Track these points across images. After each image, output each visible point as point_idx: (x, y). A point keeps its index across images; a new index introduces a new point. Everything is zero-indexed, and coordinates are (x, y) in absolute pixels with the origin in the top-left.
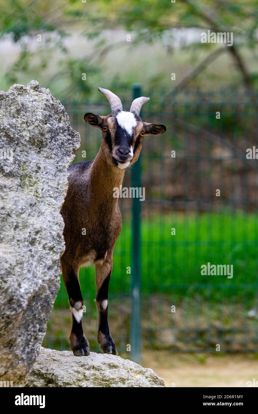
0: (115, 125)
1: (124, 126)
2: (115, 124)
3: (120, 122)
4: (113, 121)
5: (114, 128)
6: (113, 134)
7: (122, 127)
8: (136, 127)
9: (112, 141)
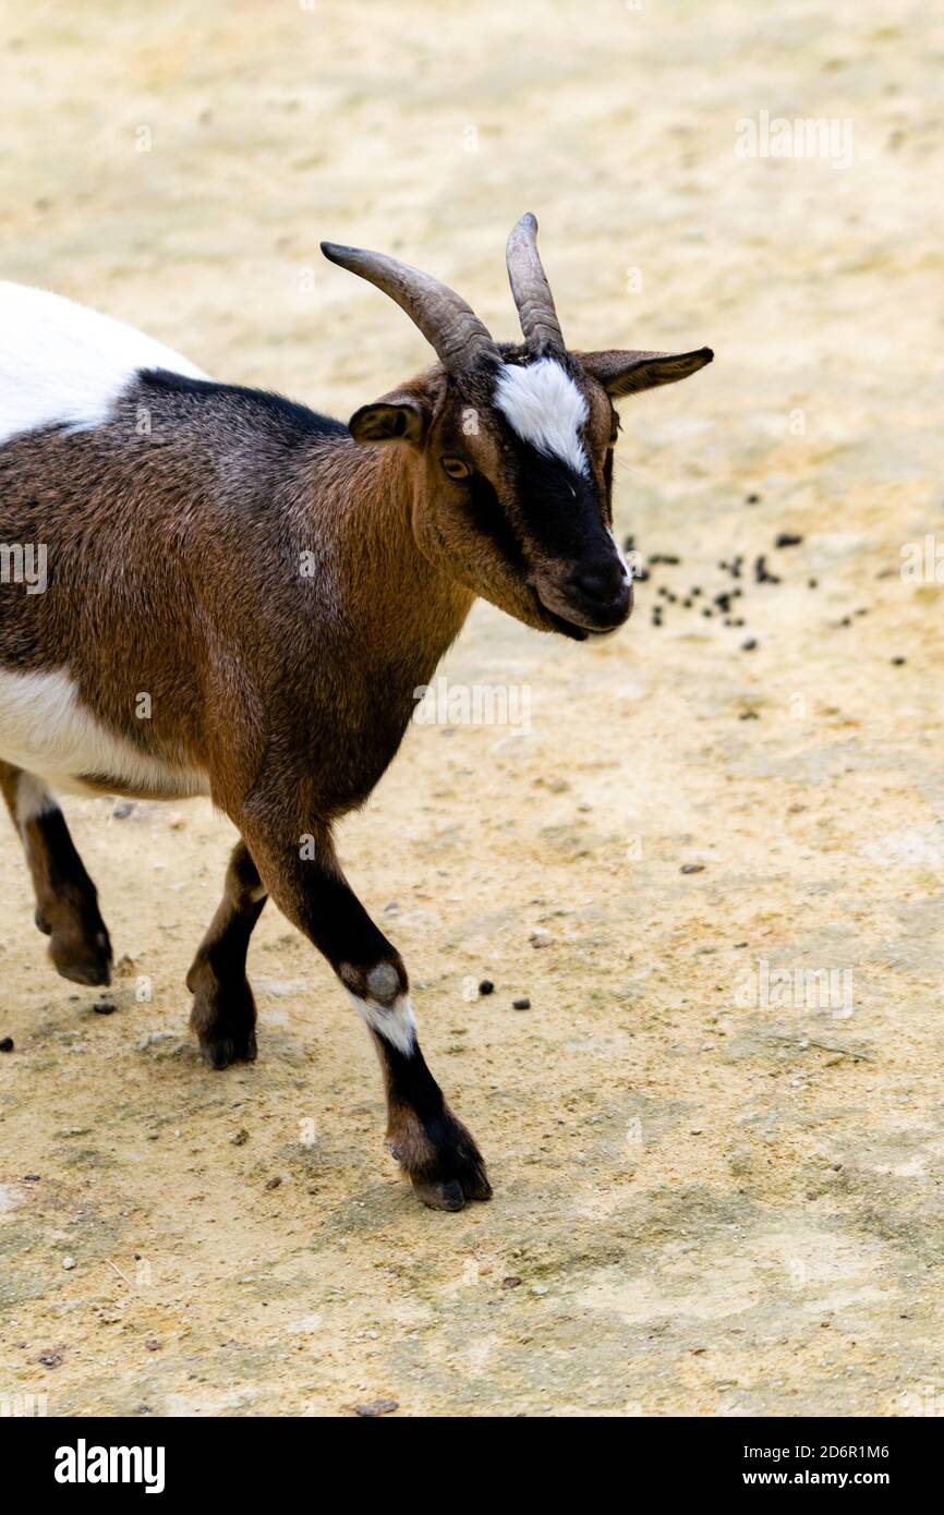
0: (506, 447)
1: (545, 439)
2: (505, 443)
3: (525, 426)
4: (489, 430)
5: (504, 460)
6: (506, 493)
7: (539, 444)
8: (588, 424)
9: (515, 524)
